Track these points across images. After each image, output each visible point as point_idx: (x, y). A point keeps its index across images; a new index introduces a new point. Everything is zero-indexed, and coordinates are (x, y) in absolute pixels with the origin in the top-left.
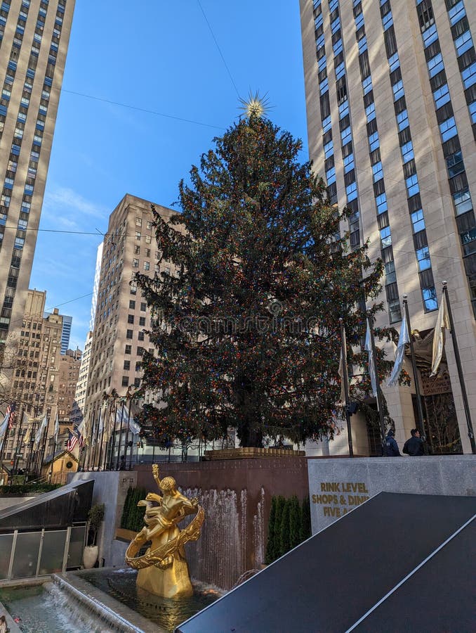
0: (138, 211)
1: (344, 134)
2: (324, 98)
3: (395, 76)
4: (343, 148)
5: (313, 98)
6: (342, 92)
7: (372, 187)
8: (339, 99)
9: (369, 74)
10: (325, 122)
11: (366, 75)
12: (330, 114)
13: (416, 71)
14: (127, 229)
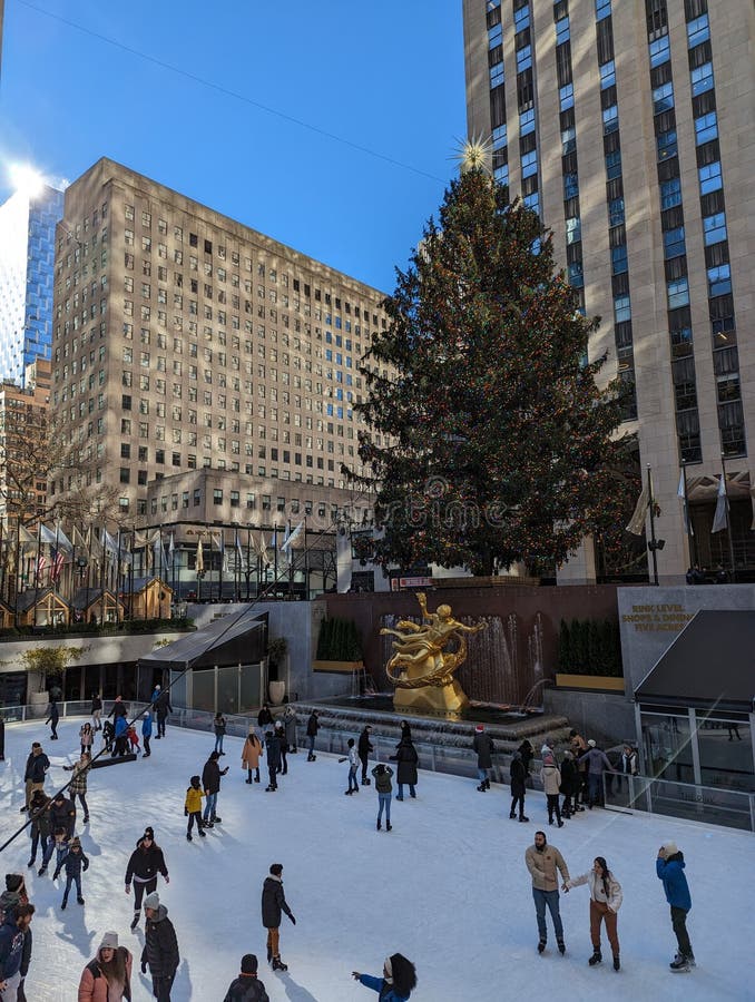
0: (128, 192)
1: (525, 160)
2: (497, 93)
3: (608, 96)
4: (524, 181)
5: (479, 87)
6: (526, 93)
7: (564, 249)
8: (520, 104)
9: (570, 81)
10: (496, 133)
11: (566, 80)
12: (505, 122)
13: (638, 99)
14: (111, 223)
